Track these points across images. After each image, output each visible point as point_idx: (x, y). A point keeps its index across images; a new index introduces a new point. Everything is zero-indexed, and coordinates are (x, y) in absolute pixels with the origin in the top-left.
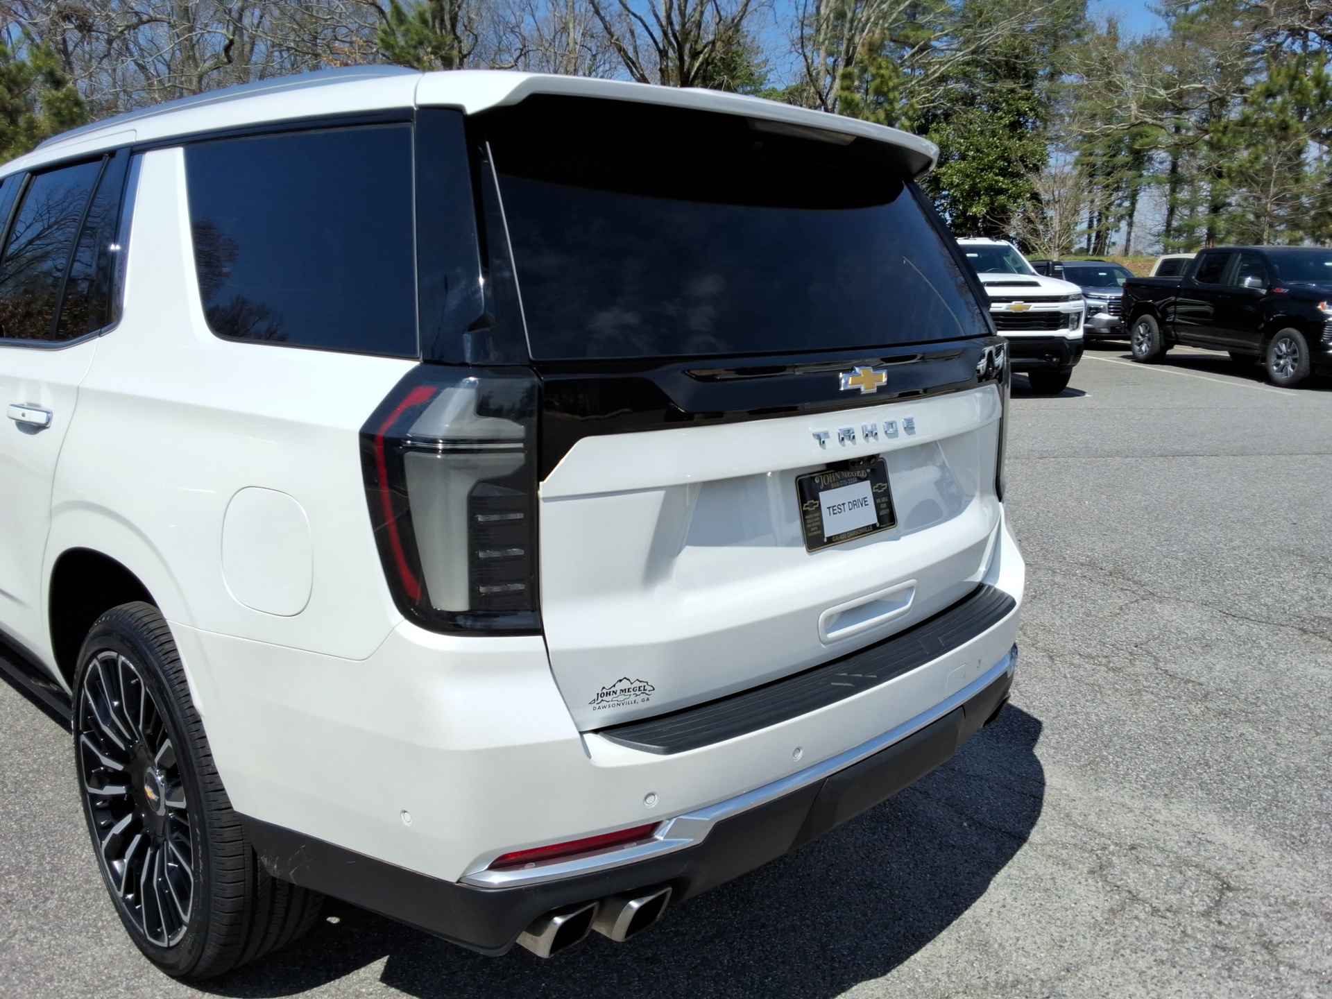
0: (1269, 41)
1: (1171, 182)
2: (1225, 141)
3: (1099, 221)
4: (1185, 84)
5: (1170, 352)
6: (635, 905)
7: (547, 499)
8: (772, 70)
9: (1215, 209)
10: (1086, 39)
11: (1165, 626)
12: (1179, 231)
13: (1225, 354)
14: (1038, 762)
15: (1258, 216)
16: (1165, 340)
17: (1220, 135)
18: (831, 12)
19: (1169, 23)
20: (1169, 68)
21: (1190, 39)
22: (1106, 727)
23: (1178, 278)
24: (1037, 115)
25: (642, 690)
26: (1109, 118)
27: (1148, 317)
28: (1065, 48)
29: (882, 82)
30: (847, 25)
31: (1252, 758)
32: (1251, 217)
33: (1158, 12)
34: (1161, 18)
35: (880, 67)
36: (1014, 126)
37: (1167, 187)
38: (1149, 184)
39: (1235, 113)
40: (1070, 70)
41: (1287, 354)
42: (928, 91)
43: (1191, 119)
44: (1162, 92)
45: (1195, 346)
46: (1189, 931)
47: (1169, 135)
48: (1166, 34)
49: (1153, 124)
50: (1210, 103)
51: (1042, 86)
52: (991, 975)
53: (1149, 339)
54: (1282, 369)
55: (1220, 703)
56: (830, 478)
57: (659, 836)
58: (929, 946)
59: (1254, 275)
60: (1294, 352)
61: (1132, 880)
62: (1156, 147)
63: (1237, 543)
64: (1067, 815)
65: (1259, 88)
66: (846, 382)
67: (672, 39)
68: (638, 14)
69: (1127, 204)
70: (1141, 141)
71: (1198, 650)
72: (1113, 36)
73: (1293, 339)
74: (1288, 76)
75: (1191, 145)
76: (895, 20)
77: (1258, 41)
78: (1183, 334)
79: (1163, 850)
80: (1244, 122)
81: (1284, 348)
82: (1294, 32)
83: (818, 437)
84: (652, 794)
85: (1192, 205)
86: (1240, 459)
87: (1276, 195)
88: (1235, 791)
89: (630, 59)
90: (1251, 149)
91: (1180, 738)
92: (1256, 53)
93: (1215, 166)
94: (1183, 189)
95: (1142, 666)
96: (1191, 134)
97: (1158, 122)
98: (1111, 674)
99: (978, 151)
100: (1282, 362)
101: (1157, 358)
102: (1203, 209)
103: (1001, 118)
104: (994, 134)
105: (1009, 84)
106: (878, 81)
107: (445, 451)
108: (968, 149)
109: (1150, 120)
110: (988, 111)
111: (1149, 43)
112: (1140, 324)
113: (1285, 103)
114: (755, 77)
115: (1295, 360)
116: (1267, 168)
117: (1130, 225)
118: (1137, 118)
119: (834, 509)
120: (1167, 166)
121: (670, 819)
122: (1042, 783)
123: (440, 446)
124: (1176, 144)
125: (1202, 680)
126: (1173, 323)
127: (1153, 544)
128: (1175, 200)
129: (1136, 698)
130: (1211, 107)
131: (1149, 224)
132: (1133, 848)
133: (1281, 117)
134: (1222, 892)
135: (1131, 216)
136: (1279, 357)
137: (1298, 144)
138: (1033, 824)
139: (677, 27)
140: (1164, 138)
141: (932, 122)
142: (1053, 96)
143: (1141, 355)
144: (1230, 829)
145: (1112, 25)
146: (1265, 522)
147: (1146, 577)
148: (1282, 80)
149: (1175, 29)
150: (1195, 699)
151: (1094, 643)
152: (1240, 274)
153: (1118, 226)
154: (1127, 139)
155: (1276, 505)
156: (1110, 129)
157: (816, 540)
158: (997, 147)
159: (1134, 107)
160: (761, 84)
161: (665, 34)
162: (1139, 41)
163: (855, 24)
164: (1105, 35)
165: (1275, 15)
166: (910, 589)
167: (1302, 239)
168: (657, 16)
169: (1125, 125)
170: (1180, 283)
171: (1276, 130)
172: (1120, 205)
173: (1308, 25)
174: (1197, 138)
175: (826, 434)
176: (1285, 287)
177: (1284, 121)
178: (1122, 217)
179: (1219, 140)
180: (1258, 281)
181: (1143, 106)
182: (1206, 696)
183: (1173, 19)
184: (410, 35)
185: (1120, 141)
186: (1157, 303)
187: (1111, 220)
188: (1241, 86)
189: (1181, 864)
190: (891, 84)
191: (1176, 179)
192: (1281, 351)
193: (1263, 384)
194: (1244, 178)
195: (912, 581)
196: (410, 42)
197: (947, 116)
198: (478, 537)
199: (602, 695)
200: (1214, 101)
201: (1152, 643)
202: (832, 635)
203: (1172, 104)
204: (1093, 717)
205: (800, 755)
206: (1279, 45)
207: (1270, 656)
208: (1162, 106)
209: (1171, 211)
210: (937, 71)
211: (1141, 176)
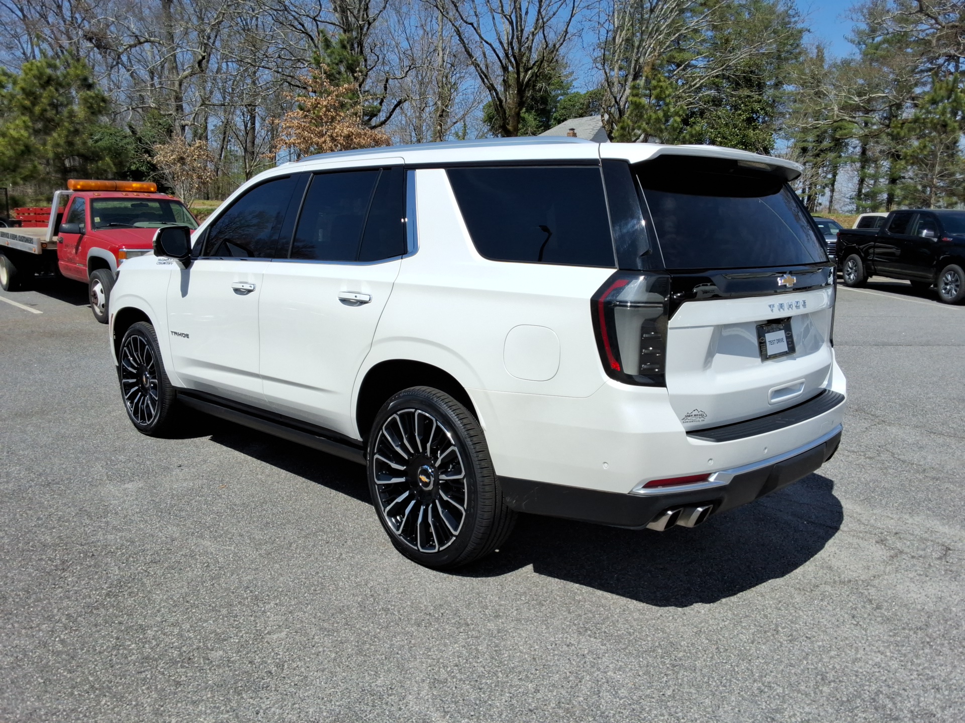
0: (931, 63)
1: (861, 161)
2: (902, 134)
3: (810, 188)
4: (872, 94)
5: (870, 280)
6: (700, 509)
7: (671, 328)
8: (576, 79)
9: (893, 181)
10: (801, 59)
11: (895, 437)
12: (867, 195)
13: (908, 282)
14: (837, 499)
15: (925, 187)
16: (867, 272)
17: (899, 130)
18: (623, 41)
19: (860, 49)
20: (861, 81)
21: (877, 61)
22: (871, 484)
23: (875, 230)
24: (766, 113)
25: (702, 416)
26: (817, 115)
27: (855, 256)
28: (787, 67)
29: (661, 91)
30: (635, 50)
31: (955, 498)
32: (920, 187)
33: (852, 42)
34: (854, 46)
35: (659, 81)
36: (750, 120)
37: (858, 165)
38: (846, 162)
39: (908, 113)
40: (790, 82)
41: (952, 282)
42: (690, 97)
43: (876, 117)
44: (857, 99)
45: (887, 276)
46: (932, 564)
47: (861, 128)
48: (858, 57)
49: (850, 121)
50: (891, 107)
51: (769, 94)
52: (837, 579)
53: (856, 271)
54: (948, 292)
55: (933, 474)
56: (770, 328)
57: (712, 479)
58: (801, 567)
59: (929, 229)
60: (957, 280)
61: (899, 545)
62: (852, 137)
63: (931, 395)
64: (858, 520)
65: (927, 98)
66: (780, 282)
67: (513, 60)
68: (489, 42)
69: (830, 176)
70: (840, 132)
71: (916, 449)
72: (820, 58)
73: (956, 272)
74: (947, 90)
75: (876, 136)
76: (669, 47)
77: (925, 63)
78: (879, 267)
79: (912, 535)
80: (916, 120)
81: (949, 277)
82: (950, 58)
83: (770, 306)
84: (711, 459)
85: (875, 177)
86: (926, 348)
87: (939, 173)
88: (947, 512)
89: (483, 73)
90: (921, 140)
91: (913, 489)
92: (922, 71)
93: (893, 150)
94: (870, 166)
95: (885, 456)
96: (875, 127)
97: (853, 120)
98: (868, 460)
99: (724, 138)
100: (948, 287)
101: (861, 283)
102: (883, 181)
103: (740, 115)
104: (735, 126)
105: (746, 92)
106: (659, 90)
107: (631, 306)
108: (716, 137)
109: (846, 118)
110: (731, 110)
111: (846, 63)
112: (849, 260)
113: (944, 108)
114: (564, 84)
115: (957, 286)
116: (933, 153)
117: (832, 191)
118: (837, 116)
119: (771, 342)
120: (858, 150)
121: (715, 473)
122: (841, 507)
123: (629, 304)
124: (866, 135)
125: (921, 463)
126: (873, 260)
127: (880, 395)
128: (865, 173)
129: (885, 471)
130: (891, 109)
131: (844, 190)
132: (896, 533)
133: (942, 118)
134: (946, 551)
135: (833, 185)
136: (946, 284)
137: (955, 138)
138: (841, 523)
139: (516, 51)
140: (857, 130)
141: (691, 118)
142: (777, 99)
143: (850, 282)
144: (947, 527)
145: (820, 49)
146: (947, 384)
147: (878, 413)
148: (943, 93)
149: (865, 54)
150: (918, 472)
151: (854, 445)
152: (919, 228)
153: (823, 192)
154: (830, 131)
155: (952, 375)
156: (819, 124)
157: (765, 356)
158: (737, 135)
159: (836, 108)
160: (568, 89)
161: (507, 55)
162: (839, 62)
163: (641, 50)
164: (815, 57)
165: (936, 46)
166: (802, 383)
167: (956, 203)
168: (501, 43)
169: (829, 121)
170: (877, 234)
171: (939, 127)
172: (825, 177)
173: (960, 54)
174: (881, 131)
175: (773, 306)
176: (950, 237)
177: (944, 121)
178: (826, 185)
179: (898, 133)
180: (932, 233)
181: (843, 108)
182: (924, 470)
183: (864, 46)
184: (334, 56)
185: (826, 132)
186: (861, 247)
187: (819, 187)
188: (913, 95)
189: (923, 540)
190: (667, 93)
191: (865, 159)
192: (947, 279)
193: (935, 302)
194: (915, 160)
195: (803, 380)
196: (334, 61)
197: (702, 113)
198: (644, 344)
199: (687, 416)
200: (893, 105)
201: (888, 446)
202: (774, 401)
203: (864, 107)
204: (863, 479)
205: (766, 451)
206: (940, 66)
207: (958, 453)
208: (857, 108)
209: (862, 181)
210: (698, 83)
211: (840, 156)
